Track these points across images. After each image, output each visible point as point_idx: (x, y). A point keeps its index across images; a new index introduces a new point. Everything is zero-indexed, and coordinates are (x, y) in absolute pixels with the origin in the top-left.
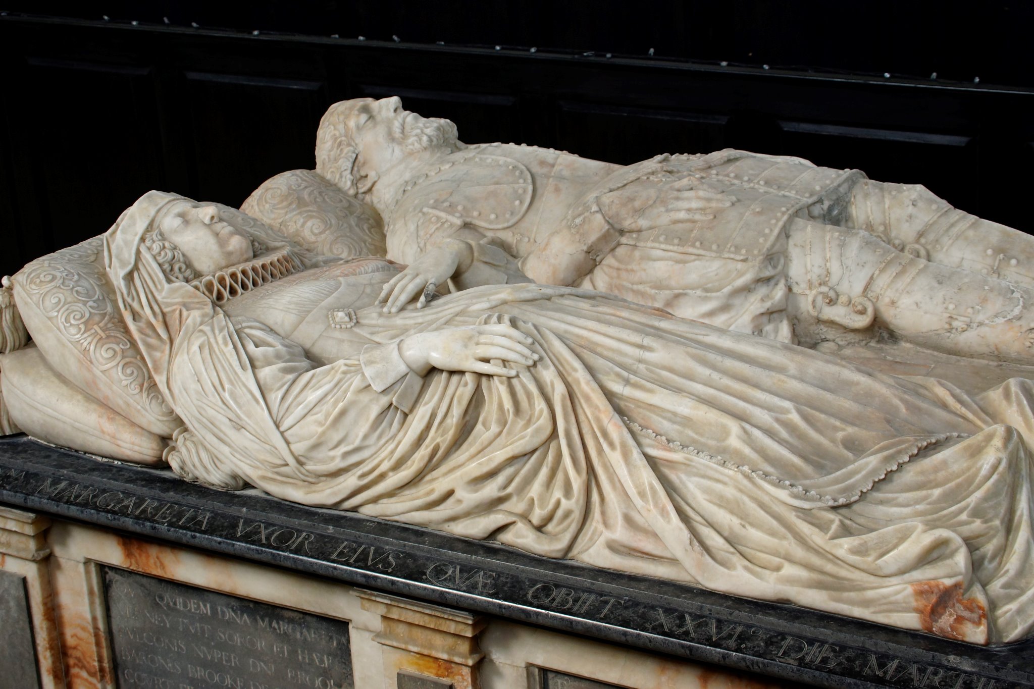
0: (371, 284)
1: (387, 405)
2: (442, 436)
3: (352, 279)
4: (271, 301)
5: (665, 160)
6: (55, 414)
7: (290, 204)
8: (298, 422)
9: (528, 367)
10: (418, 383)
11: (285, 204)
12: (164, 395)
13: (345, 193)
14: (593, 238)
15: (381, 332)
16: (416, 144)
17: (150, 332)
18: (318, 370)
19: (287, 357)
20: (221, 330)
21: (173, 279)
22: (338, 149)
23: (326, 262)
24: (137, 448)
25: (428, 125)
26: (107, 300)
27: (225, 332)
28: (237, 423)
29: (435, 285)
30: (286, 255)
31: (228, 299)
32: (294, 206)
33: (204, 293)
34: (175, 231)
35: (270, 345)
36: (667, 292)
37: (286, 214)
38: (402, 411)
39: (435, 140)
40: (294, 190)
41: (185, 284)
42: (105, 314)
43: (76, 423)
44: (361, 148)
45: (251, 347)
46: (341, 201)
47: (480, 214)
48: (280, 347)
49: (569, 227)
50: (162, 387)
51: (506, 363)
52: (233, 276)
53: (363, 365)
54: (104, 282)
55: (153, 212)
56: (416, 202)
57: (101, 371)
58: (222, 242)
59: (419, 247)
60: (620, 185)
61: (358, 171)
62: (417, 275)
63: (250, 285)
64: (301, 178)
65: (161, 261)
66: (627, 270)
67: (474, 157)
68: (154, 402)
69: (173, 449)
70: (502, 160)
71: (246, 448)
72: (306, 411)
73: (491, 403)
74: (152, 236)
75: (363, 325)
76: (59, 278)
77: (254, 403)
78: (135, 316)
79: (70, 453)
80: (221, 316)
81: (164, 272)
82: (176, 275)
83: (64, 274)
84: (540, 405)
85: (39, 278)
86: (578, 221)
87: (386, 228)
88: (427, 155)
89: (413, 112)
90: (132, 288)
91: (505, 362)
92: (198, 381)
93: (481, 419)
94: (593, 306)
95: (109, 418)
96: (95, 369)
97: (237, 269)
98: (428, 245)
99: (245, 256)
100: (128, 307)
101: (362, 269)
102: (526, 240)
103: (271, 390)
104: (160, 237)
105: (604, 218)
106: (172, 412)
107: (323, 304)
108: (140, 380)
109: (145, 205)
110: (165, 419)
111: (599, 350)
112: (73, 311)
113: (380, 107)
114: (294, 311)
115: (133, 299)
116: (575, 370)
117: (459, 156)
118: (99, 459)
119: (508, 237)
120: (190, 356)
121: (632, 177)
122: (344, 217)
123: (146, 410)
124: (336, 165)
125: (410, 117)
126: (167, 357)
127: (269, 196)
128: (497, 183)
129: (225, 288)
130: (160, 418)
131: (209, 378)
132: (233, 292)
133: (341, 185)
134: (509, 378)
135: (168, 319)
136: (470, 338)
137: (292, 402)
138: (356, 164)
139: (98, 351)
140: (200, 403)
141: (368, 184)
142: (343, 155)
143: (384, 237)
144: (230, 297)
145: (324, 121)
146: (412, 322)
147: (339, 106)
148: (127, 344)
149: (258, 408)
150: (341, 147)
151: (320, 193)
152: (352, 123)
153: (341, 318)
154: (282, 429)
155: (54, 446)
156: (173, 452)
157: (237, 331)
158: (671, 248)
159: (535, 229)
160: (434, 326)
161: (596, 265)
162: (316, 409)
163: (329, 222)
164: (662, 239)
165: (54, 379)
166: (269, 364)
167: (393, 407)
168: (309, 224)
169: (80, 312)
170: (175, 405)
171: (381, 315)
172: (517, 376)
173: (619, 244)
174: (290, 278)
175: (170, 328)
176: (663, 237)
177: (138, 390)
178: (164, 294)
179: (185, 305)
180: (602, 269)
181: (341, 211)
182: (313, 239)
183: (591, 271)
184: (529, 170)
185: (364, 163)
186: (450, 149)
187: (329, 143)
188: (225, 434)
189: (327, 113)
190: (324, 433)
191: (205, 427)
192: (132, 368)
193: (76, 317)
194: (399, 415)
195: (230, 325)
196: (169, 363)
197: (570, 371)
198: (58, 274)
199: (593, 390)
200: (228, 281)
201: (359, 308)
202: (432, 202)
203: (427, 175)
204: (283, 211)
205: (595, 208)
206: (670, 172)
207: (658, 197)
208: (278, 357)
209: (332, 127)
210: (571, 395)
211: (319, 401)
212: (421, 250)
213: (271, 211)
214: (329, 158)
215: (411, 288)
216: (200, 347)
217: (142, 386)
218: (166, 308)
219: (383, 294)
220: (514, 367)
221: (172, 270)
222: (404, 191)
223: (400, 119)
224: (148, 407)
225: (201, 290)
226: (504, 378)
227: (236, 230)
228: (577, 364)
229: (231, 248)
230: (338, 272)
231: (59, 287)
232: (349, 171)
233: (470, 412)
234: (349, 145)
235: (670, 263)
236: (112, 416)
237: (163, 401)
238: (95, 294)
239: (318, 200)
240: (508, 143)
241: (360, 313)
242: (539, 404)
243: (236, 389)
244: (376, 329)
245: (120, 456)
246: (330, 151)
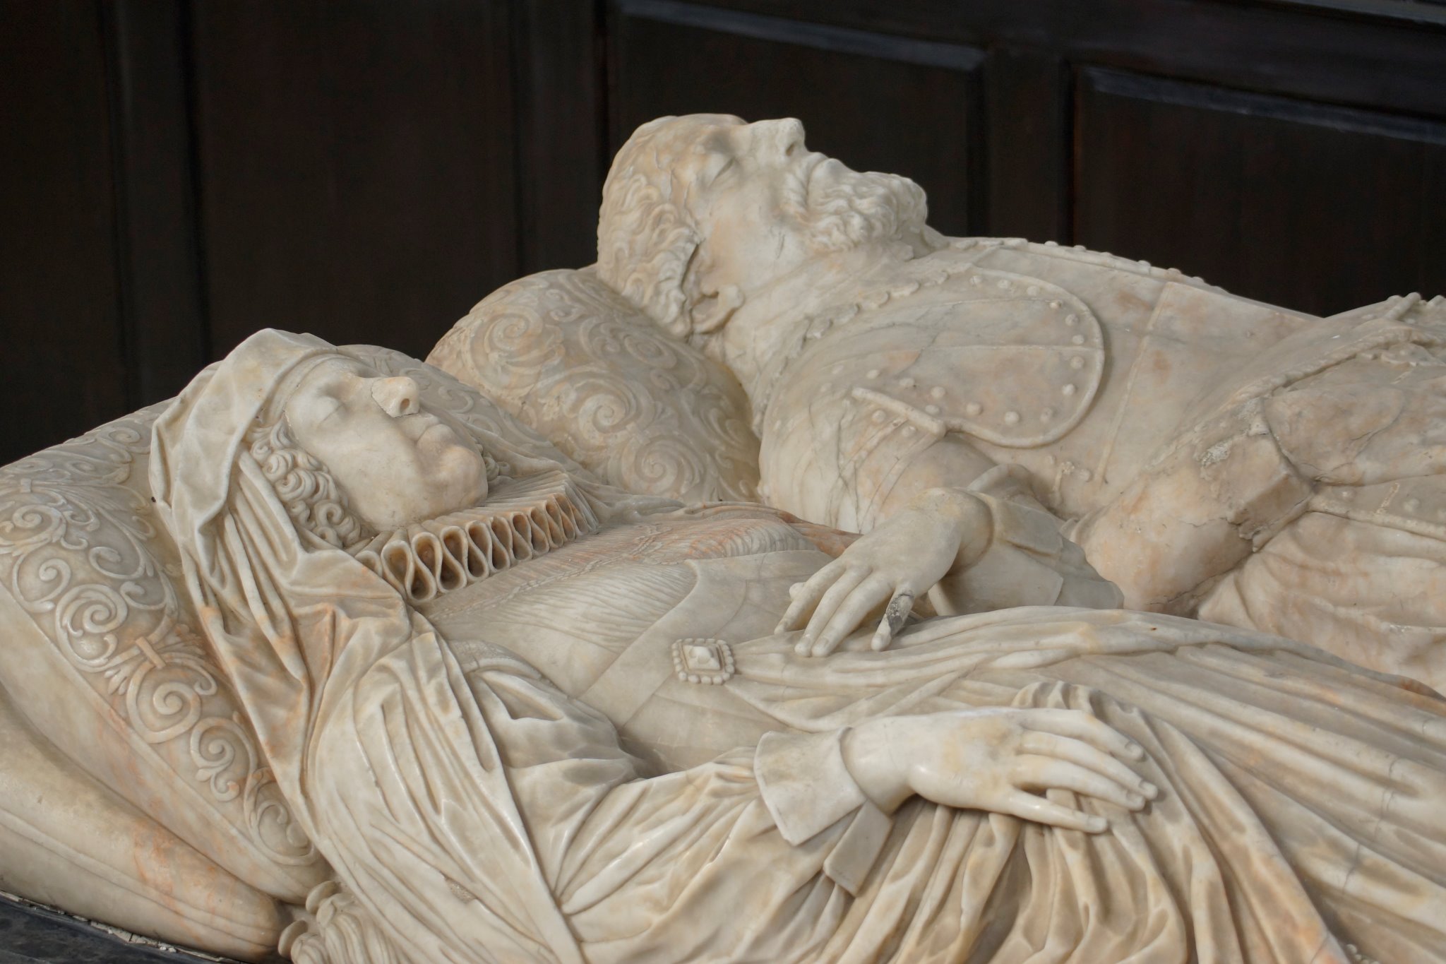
0: (760, 581)
1: (810, 874)
2: (932, 953)
3: (717, 566)
4: (541, 609)
5: (1412, 311)
6: (32, 831)
7: (546, 357)
8: (608, 896)
9: (1132, 813)
10: (881, 826)
11: (535, 354)
12: (293, 809)
13: (664, 332)
14: (1250, 493)
15: (790, 698)
16: (836, 234)
17: (260, 659)
18: (656, 781)
19: (582, 745)
20: (432, 672)
21: (316, 539)
22: (653, 230)
23: (645, 511)
24: (220, 922)
25: (864, 189)
26: (163, 579)
27: (442, 677)
28: (463, 887)
29: (911, 597)
30: (563, 495)
31: (439, 594)
32: (556, 361)
33: (384, 577)
34: (320, 430)
35: (543, 715)
36: (1417, 630)
37: (538, 377)
38: (841, 888)
39: (878, 225)
40: (557, 324)
41: (341, 553)
42: (162, 611)
43: (82, 856)
44: (707, 231)
45: (501, 716)
46: (660, 353)
47: (982, 411)
48: (565, 720)
49: (1197, 465)
50: (289, 787)
51: (1082, 800)
52: (451, 541)
53: (760, 781)
54: (152, 532)
55: (269, 382)
56: (836, 371)
57: (151, 745)
58: (425, 461)
59: (840, 476)
60: (1310, 369)
61: (698, 283)
62: (871, 571)
63: (487, 564)
64: (569, 293)
65: (287, 497)
66: (1324, 572)
67: (968, 274)
68: (267, 820)
69: (303, 928)
70: (1033, 285)
71: (481, 944)
72: (626, 873)
73: (1045, 885)
74: (266, 435)
75: (750, 680)
76: (55, 521)
77: (506, 845)
78: (229, 620)
79: (54, 918)
80: (431, 637)
81: (294, 521)
82: (320, 529)
83: (67, 514)
84: (1159, 903)
85: (10, 519)
86: (1217, 452)
87: (756, 420)
88: (858, 260)
89: (830, 154)
90: (221, 554)
91: (1080, 798)
92: (377, 784)
93: (1021, 921)
94: (1273, 675)
95: (158, 849)
96: (135, 737)
97: (461, 524)
98: (862, 473)
99: (473, 494)
100: (211, 598)
101: (739, 541)
102: (1085, 475)
103: (546, 819)
104: (285, 441)
105: (1279, 449)
106: (306, 846)
107: (659, 623)
108: (238, 769)
109: (251, 362)
110: (292, 861)
111: (1289, 780)
112: (90, 603)
113: (755, 140)
114: (594, 638)
115: (223, 580)
116: (1240, 828)
117: (931, 266)
118: (125, 937)
119: (1044, 466)
120: (361, 725)
121: (1338, 351)
122: (667, 392)
123: (250, 840)
124: (649, 266)
125: (823, 167)
126: (301, 722)
127: (498, 332)
128: (1022, 341)
129: (432, 567)
130: (281, 858)
131: (404, 779)
132: (449, 577)
133: (656, 311)
134: (1089, 835)
135: (303, 632)
136: (1004, 737)
137: (594, 851)
138: (694, 267)
139: (145, 697)
140: (378, 835)
141: (719, 314)
142: (664, 245)
143: (754, 443)
144: (443, 590)
145: (622, 163)
146: (861, 681)
147: (659, 130)
148: (209, 685)
149: (517, 858)
150: (662, 226)
151: (614, 333)
152: (689, 174)
153: (700, 661)
154: (567, 908)
155: (16, 899)
156: (303, 937)
157: (468, 677)
158: (1431, 529)
159: (1106, 451)
160: (914, 697)
161: (1251, 553)
162: (651, 872)
163: (633, 401)
164: (1409, 507)
165: (30, 750)
166: (543, 759)
167: (822, 878)
168: (590, 404)
169: (106, 605)
170: (318, 831)
171: (789, 658)
172: (1108, 831)
173: (1307, 511)
174: (573, 550)
175: (308, 652)
176: (1413, 502)
177: (233, 793)
178: (295, 573)
179: (342, 602)
180: (1265, 563)
181: (660, 376)
182: (597, 439)
183: (1237, 564)
184: (1095, 314)
185: (713, 267)
186: (910, 248)
187: (633, 217)
188: (432, 908)
189: (629, 142)
190: (664, 927)
191: (386, 887)
192: (221, 742)
193: (97, 617)
194: (834, 898)
195: (452, 660)
196: (308, 734)
197: (1227, 827)
198: (54, 513)
199: (1280, 877)
200: (440, 551)
201: (740, 639)
202: (873, 374)
203: (859, 307)
204: (531, 372)
205: (1258, 426)
206: (1427, 345)
207: (1402, 411)
208: (562, 741)
209: (643, 180)
210: (1229, 884)
211: (658, 854)
212: (846, 484)
213: (503, 368)
214: (631, 248)
215: (859, 602)
216: (383, 707)
217: (242, 782)
218: (298, 606)
219: (793, 611)
220: (1101, 811)
221: (311, 517)
222: (805, 339)
223: (800, 172)
224: (253, 833)
225: (379, 567)
226: (1078, 835)
227: (455, 431)
228: (1243, 815)
229: (443, 475)
230: (684, 546)
231: (58, 544)
232: (676, 282)
233: (997, 902)
234: (681, 223)
235: (1428, 564)
236: (166, 845)
237: (289, 820)
238: (137, 564)
239: (609, 349)
240: (1042, 241)
241: (744, 651)
242: (1158, 901)
243: (465, 808)
244: (781, 691)
245: (177, 937)
246: (635, 233)
